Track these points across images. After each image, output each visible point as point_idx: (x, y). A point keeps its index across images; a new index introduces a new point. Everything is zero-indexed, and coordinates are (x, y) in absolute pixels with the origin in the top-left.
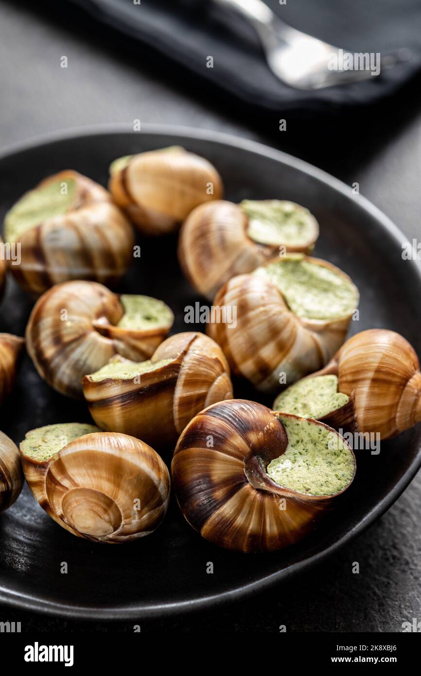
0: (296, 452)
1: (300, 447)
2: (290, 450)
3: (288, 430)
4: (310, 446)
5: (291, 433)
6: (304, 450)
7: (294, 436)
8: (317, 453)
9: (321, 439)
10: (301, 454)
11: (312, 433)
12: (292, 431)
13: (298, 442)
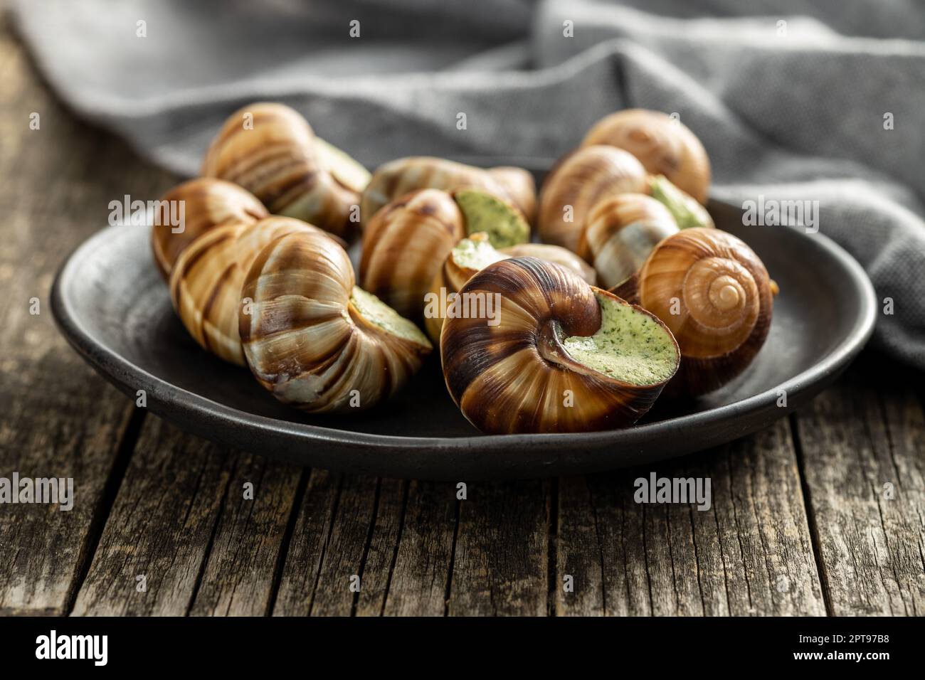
0: (609, 339)
1: (614, 336)
2: (600, 335)
3: (604, 313)
4: (627, 337)
5: (608, 318)
6: (618, 339)
7: (612, 322)
8: (633, 345)
9: (643, 331)
10: (613, 342)
11: (634, 323)
12: (610, 317)
13: (613, 330)
